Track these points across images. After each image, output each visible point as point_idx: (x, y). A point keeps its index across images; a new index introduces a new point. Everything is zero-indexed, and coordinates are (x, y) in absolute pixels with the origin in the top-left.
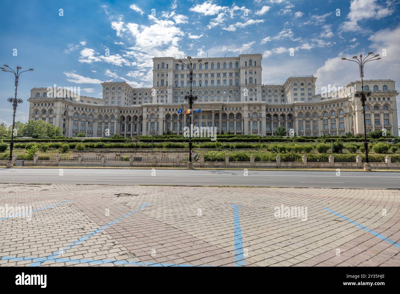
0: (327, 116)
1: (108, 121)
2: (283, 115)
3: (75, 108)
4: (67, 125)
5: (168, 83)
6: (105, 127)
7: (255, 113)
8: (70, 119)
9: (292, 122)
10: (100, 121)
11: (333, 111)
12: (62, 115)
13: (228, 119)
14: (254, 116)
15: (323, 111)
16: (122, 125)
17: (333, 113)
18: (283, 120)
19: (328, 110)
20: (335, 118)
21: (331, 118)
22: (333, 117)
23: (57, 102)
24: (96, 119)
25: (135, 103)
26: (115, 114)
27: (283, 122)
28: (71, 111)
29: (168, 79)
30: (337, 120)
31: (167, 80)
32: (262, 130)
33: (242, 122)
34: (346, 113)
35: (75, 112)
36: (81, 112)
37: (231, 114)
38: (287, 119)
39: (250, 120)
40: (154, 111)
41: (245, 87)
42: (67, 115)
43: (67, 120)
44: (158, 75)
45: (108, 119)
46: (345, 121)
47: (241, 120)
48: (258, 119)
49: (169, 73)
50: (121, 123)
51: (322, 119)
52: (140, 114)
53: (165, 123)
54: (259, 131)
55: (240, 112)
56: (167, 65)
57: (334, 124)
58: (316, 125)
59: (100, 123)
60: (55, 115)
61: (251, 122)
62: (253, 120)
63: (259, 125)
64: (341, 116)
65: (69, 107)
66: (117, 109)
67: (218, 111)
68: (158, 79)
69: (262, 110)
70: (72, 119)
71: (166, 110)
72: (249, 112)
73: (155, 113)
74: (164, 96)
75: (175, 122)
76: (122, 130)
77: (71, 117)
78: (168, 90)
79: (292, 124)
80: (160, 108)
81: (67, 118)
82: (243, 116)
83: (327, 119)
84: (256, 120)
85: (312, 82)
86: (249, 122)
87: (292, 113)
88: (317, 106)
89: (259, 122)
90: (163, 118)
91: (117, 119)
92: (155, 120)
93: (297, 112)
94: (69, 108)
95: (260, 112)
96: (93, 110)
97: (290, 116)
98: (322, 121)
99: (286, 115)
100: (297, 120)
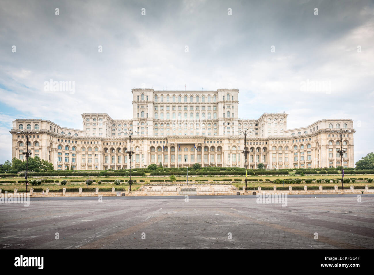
0: (296, 150)
1: (92, 153)
2: (259, 148)
3: (58, 140)
4: (52, 158)
5: (149, 115)
6: (89, 159)
7: (234, 146)
8: (55, 151)
9: (267, 155)
10: (84, 153)
11: (302, 145)
12: (48, 147)
13: (209, 151)
14: (234, 149)
15: (293, 145)
16: (105, 157)
17: (302, 147)
18: (259, 153)
19: (298, 144)
20: (303, 151)
21: (300, 151)
22: (302, 151)
23: (43, 134)
24: (79, 151)
25: (114, 134)
26: (99, 146)
27: (259, 154)
28: (55, 143)
29: (149, 110)
30: (305, 153)
31: (147, 111)
32: (241, 162)
33: (223, 154)
34: (313, 148)
35: (59, 144)
36: (65, 144)
37: (213, 147)
38: (262, 152)
39: (229, 153)
40: (139, 143)
41: (223, 120)
42: (52, 147)
43: (52, 152)
44: (138, 106)
45: (91, 150)
46: (312, 154)
47: (222, 153)
48: (237, 152)
49: (149, 105)
50: (104, 155)
51: (292, 152)
52: (124, 147)
53: (149, 155)
54: (238, 163)
55: (221, 145)
56: (147, 96)
57: (302, 156)
58: (288, 157)
59: (84, 154)
60: (41, 147)
61: (231, 155)
62: (233, 153)
63: (238, 157)
64: (308, 150)
65: (53, 138)
66: (101, 141)
67: (201, 144)
68: (138, 111)
69: (241, 143)
70: (56, 151)
71: (151, 142)
72: (229, 146)
73: (140, 146)
74: (145, 128)
75: (158, 154)
76: (105, 162)
77: (56, 149)
78: (148, 122)
79: (266, 156)
80: (144, 141)
81: (52, 150)
82: (223, 149)
83: (297, 152)
84: (235, 153)
85: (285, 118)
86: (229, 154)
87: (266, 146)
88: (289, 140)
89: (237, 154)
90: (148, 151)
91: (101, 151)
92: (140, 152)
93: (271, 145)
94: (53, 140)
95: (239, 146)
96: (76, 142)
97: (265, 149)
98: (292, 154)
99: (262, 148)
100: (271, 153)
